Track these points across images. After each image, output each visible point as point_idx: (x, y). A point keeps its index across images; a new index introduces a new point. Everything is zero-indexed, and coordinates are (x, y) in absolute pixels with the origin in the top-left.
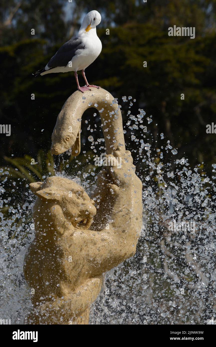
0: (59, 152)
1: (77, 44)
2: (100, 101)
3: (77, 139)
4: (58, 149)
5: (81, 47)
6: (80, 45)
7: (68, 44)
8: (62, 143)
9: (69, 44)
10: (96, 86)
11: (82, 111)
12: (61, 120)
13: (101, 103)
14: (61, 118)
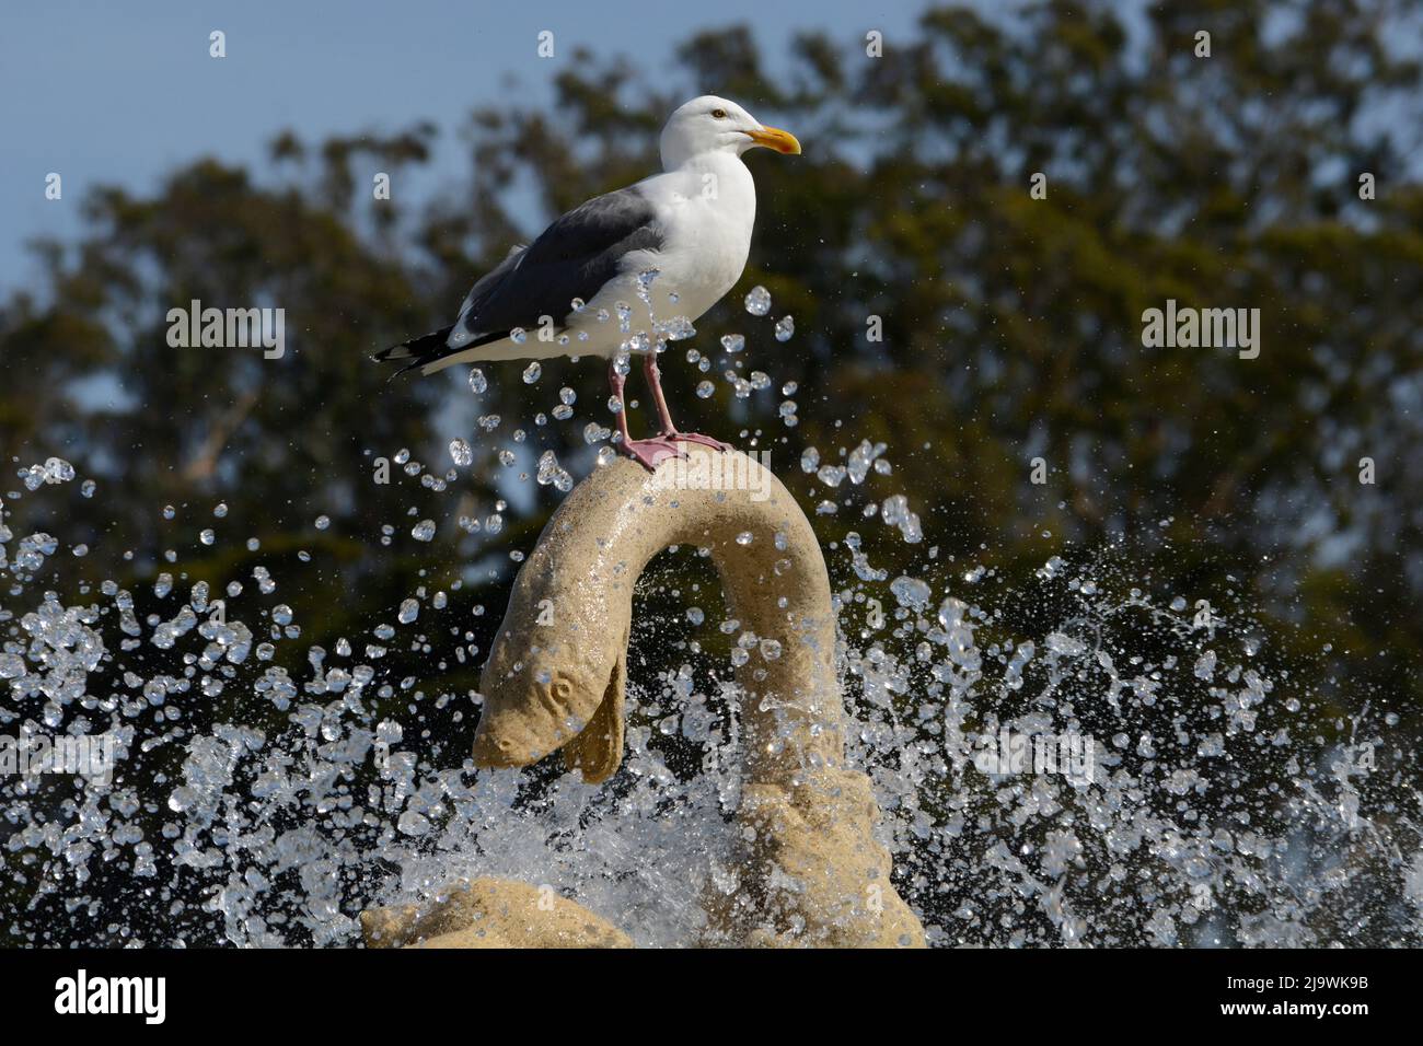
0: (516, 753)
1: (629, 223)
2: (730, 512)
3: (611, 693)
4: (512, 738)
5: (648, 239)
6: (645, 227)
7: (580, 217)
8: (535, 710)
9: (587, 219)
10: (710, 440)
11: (641, 557)
12: (530, 597)
13: (730, 524)
14: (533, 587)
